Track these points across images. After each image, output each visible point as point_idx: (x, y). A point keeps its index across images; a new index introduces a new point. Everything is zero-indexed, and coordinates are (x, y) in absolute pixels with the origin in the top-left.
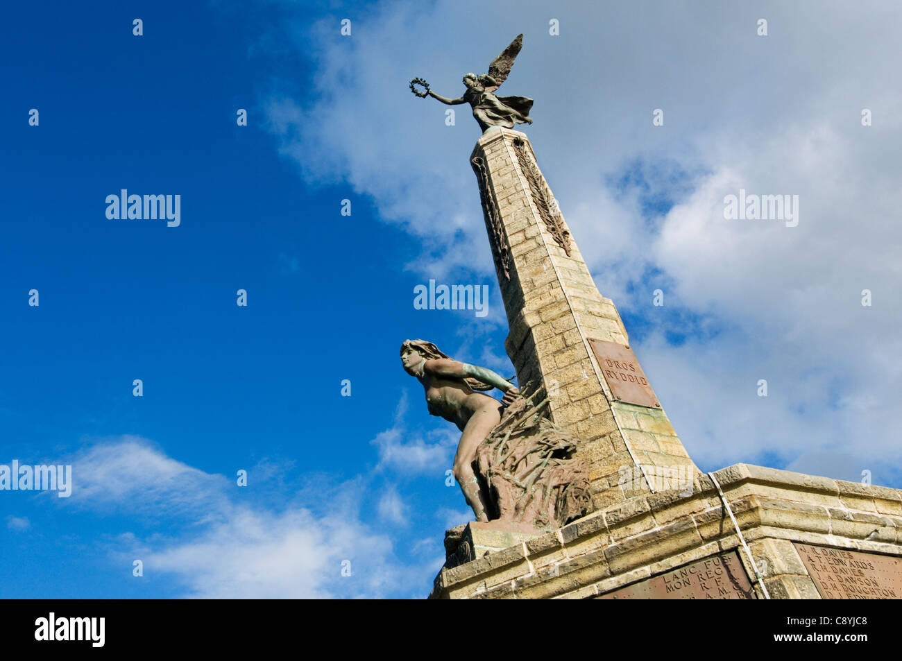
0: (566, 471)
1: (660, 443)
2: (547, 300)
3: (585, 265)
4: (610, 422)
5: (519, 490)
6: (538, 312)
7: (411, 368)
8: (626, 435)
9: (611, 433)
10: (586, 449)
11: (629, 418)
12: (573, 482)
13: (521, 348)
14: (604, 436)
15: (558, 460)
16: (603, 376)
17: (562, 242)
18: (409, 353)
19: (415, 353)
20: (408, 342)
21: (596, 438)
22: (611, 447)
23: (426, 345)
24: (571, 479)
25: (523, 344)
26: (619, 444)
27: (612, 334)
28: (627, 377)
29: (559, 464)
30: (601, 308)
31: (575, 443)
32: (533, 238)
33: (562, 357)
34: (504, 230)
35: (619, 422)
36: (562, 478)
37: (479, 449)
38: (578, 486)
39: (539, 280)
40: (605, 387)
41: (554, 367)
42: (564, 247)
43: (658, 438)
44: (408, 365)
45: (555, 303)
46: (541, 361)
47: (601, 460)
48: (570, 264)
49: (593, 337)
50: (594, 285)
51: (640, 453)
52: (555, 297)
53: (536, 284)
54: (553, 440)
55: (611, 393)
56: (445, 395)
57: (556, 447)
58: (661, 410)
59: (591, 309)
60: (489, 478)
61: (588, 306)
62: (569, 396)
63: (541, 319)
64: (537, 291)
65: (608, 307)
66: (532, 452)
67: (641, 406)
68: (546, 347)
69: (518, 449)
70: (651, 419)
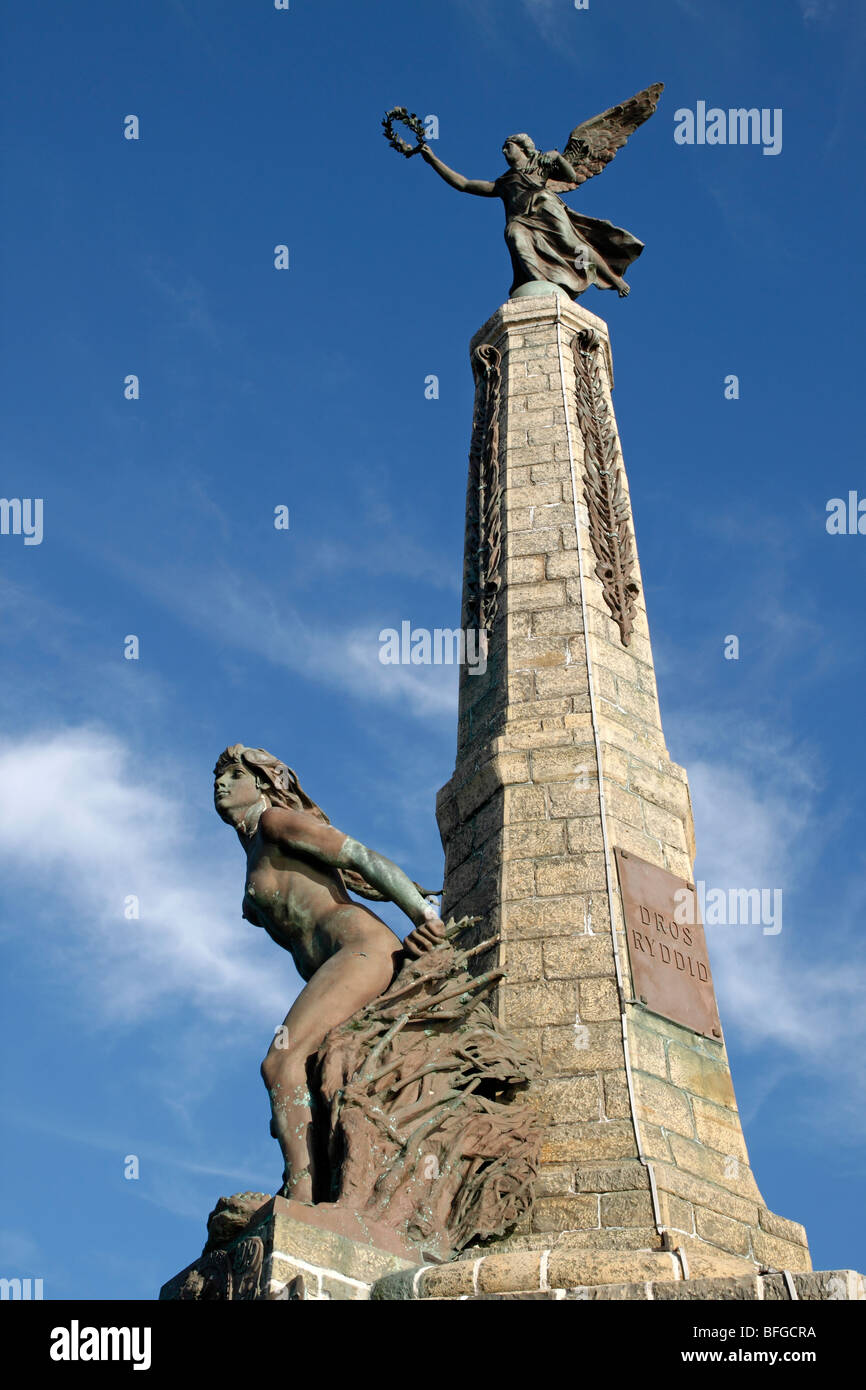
0: (496, 1130)
1: (700, 1119)
2: (555, 734)
3: (652, 674)
4: (612, 1049)
5: (391, 1146)
6: (529, 756)
7: (231, 811)
8: (638, 1086)
9: (607, 1071)
10: (549, 1092)
11: (651, 1050)
12: (503, 1159)
13: (470, 818)
14: (591, 1074)
15: (485, 1102)
16: (624, 942)
17: (619, 609)
18: (236, 776)
19: (249, 779)
20: (238, 750)
21: (575, 1073)
22: (600, 1102)
24: (501, 1150)
25: (477, 811)
26: (618, 1101)
27: (668, 850)
28: (672, 956)
29: (484, 1111)
30: (660, 783)
31: (529, 1074)
32: (562, 580)
33: (553, 873)
34: (504, 540)
36: (483, 1141)
37: (334, 1037)
38: (513, 1171)
39: (550, 681)
40: (623, 968)
41: (529, 890)
42: (620, 621)
43: (698, 1106)
44: (225, 802)
45: (570, 748)
46: (505, 868)
47: (571, 1124)
48: (623, 664)
49: (627, 847)
50: (659, 723)
51: (655, 1133)
52: (574, 735)
53: (542, 688)
54: (488, 1055)
55: (632, 984)
56: (288, 892)
57: (490, 1073)
58: (721, 1045)
59: (639, 782)
60: (337, 1107)
61: (636, 773)
62: (544, 963)
63: (531, 773)
64: (537, 704)
65: (675, 785)
66: (438, 1071)
67: (684, 1028)
68: (525, 837)
69: (412, 1055)
70: (696, 1061)
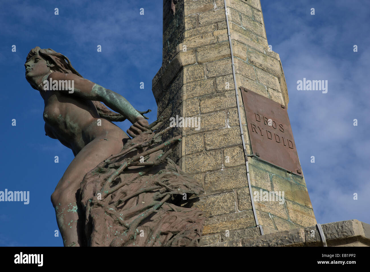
0: (179, 219)
1: (291, 211)
2: (209, 39)
3: (260, 13)
4: (241, 178)
5: (122, 228)
6: (195, 50)
7: (34, 78)
9: (239, 189)
10: (208, 201)
11: (262, 178)
12: (183, 231)
13: (169, 86)
14: (230, 191)
15: (173, 206)
16: (246, 129)
18: (36, 62)
19: (43, 63)
20: (37, 50)
21: (222, 191)
22: (236, 203)
23: (58, 56)
24: (182, 227)
25: (172, 82)
26: (245, 201)
27: (270, 90)
28: (273, 136)
29: (173, 210)
30: (265, 60)
31: (197, 192)
33: (209, 102)
35: (251, 180)
36: (172, 225)
37: (88, 177)
38: (187, 236)
39: (206, 17)
40: (246, 140)
41: (197, 111)
43: (290, 205)
44: (31, 74)
45: (216, 44)
46: (184, 103)
47: (221, 215)
48: (244, 8)
49: (247, 87)
50: (265, 36)
51: (265, 216)
52: (218, 38)
53: (201, 21)
54: (174, 184)
55: (251, 147)
56: (66, 114)
57: (175, 192)
58: (302, 178)
59: (253, 59)
60: (89, 208)
61: (251, 55)
62: (205, 143)
63: (197, 59)
64: (200, 28)
65: (273, 61)
66: (147, 192)
67: (281, 169)
68: (194, 89)
69: (132, 185)
70: (288, 185)
